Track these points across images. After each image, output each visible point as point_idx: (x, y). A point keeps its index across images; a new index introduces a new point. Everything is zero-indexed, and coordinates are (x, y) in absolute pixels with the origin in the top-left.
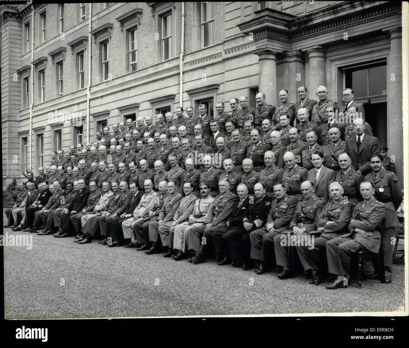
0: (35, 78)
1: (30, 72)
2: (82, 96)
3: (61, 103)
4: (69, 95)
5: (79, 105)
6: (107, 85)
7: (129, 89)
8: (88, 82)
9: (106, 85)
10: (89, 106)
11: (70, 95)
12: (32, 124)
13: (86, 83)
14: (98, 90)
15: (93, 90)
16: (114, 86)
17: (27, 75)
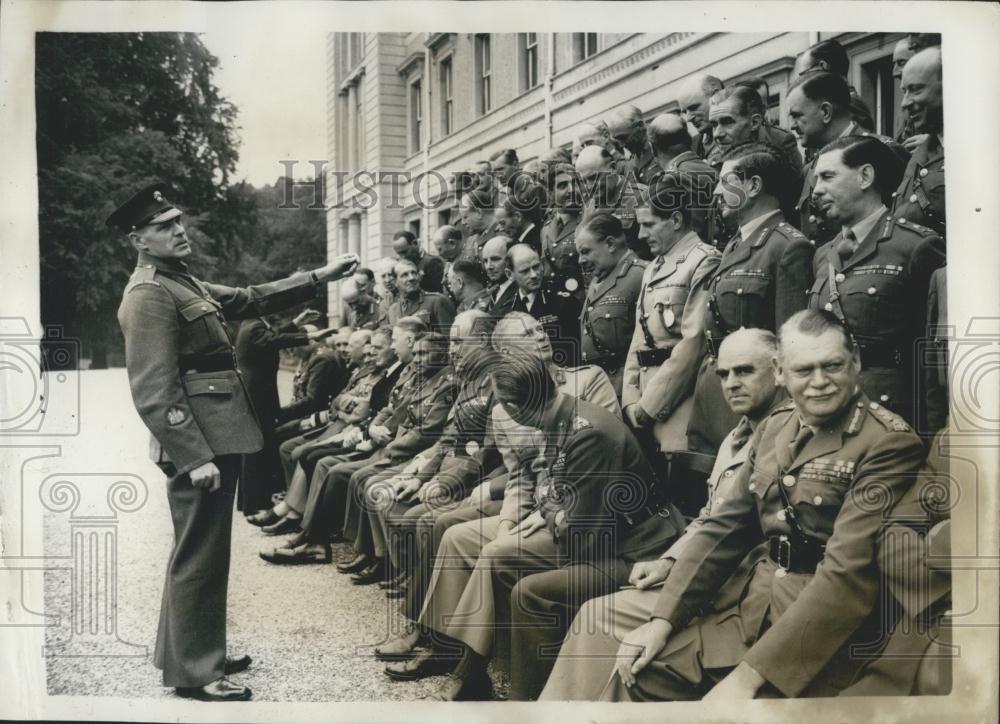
0: (433, 79)
1: (423, 67)
2: (532, 106)
3: (487, 130)
4: (503, 107)
5: (525, 129)
6: (595, 65)
7: (654, 66)
8: (546, 69)
9: (590, 69)
10: (551, 128)
11: (506, 108)
12: (429, 187)
13: (543, 71)
14: (572, 84)
15: (560, 84)
16: (611, 67)
17: (419, 76)
